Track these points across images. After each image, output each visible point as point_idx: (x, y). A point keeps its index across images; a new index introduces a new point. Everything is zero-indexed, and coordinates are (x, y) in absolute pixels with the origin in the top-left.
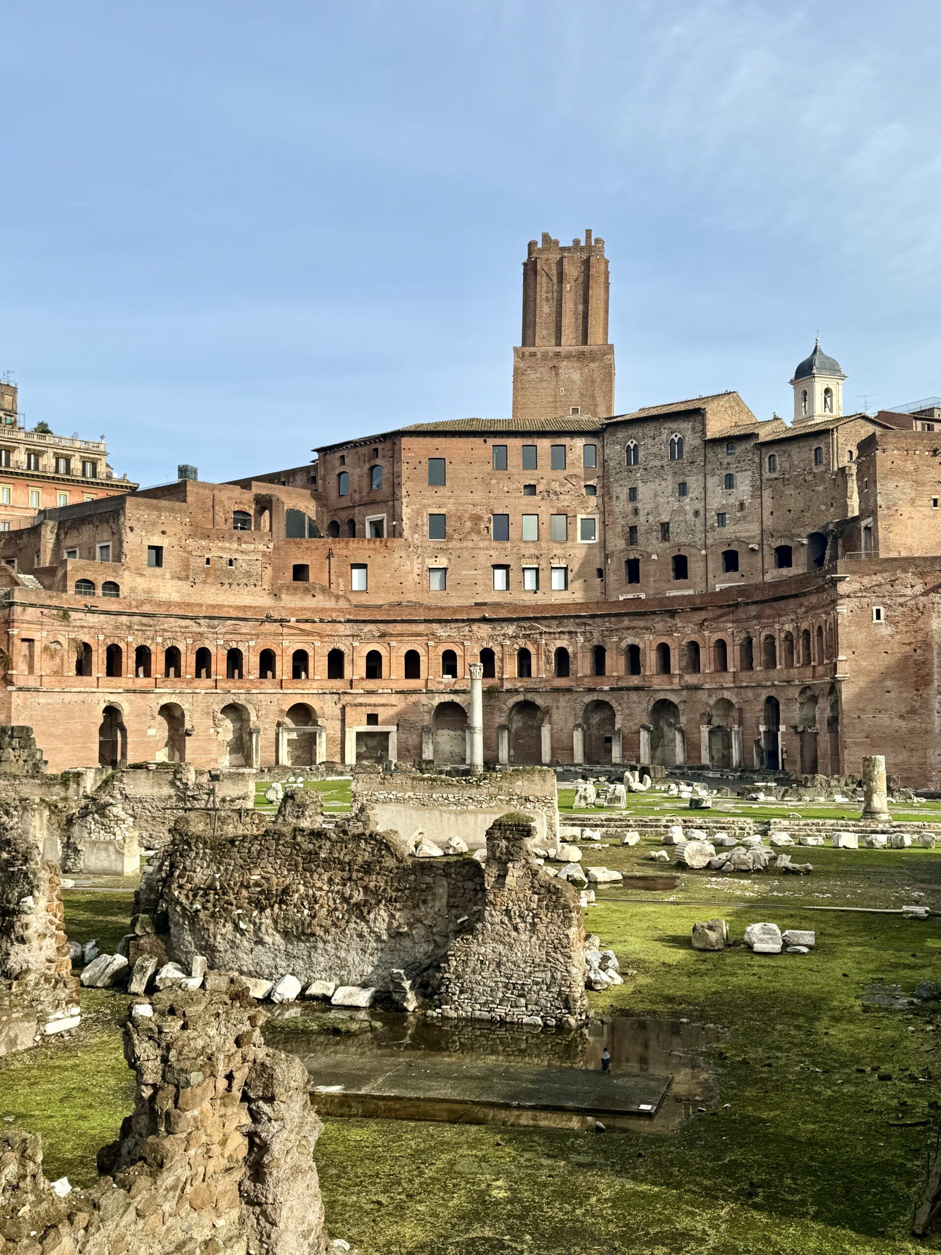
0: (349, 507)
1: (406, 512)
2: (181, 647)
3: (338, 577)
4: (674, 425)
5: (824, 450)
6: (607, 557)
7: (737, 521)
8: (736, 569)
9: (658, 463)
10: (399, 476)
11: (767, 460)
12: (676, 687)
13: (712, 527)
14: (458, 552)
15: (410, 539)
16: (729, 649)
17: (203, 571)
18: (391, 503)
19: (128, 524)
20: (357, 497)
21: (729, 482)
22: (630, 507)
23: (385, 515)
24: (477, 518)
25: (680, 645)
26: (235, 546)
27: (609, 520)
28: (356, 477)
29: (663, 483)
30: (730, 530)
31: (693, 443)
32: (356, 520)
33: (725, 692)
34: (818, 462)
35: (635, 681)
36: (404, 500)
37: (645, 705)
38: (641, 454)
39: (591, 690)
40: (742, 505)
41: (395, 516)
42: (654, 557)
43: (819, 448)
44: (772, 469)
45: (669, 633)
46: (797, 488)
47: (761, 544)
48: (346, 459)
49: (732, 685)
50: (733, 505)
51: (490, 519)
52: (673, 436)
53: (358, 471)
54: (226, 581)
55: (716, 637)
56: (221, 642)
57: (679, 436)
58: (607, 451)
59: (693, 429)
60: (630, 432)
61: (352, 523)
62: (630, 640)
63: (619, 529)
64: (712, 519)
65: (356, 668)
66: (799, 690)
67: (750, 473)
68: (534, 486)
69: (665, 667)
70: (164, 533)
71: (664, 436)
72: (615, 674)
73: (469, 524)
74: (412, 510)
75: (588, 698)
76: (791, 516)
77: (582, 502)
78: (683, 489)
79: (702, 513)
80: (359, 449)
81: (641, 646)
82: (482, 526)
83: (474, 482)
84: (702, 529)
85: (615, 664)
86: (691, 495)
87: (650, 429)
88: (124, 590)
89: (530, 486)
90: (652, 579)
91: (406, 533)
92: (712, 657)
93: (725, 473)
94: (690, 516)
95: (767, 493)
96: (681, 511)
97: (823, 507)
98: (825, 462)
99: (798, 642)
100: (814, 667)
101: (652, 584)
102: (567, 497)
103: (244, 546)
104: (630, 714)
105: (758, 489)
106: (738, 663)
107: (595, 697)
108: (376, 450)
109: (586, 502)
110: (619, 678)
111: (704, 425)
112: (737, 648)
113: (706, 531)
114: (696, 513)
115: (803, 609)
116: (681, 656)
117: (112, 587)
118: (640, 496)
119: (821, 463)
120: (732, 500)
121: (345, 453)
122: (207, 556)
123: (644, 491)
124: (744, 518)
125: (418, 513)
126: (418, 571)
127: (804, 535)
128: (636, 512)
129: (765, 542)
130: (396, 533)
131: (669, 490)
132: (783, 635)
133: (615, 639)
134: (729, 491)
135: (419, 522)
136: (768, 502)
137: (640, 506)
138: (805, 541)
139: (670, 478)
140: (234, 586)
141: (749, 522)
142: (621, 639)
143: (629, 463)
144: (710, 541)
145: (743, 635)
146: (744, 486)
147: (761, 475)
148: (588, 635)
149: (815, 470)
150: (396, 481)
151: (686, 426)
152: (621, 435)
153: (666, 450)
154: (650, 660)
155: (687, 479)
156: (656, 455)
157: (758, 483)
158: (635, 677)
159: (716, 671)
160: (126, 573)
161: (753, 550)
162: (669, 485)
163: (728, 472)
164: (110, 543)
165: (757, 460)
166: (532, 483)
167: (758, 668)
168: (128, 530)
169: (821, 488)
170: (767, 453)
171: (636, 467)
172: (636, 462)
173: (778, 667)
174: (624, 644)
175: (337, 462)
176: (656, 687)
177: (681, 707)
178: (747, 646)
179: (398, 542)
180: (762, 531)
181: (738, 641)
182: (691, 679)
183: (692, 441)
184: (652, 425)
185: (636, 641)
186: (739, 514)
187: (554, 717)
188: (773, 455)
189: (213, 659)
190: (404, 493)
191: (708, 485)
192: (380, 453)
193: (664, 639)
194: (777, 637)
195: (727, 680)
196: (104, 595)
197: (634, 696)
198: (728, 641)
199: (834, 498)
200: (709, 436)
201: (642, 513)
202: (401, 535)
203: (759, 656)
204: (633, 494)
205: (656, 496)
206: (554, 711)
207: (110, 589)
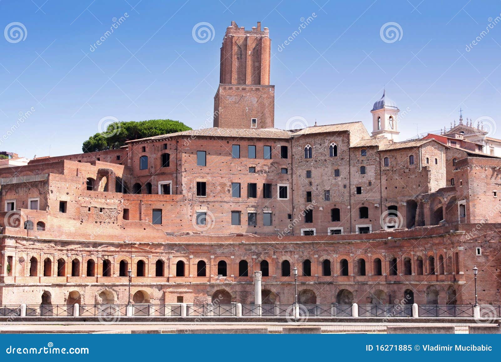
0: (148, 176)
1: (184, 180)
2: (80, 259)
3: (145, 216)
4: (332, 139)
5: (415, 157)
6: (293, 208)
7: (368, 192)
8: (367, 217)
9: (323, 158)
10: (181, 160)
11: (383, 160)
12: (352, 283)
13: (354, 194)
14: (213, 204)
15: (186, 195)
16: (383, 264)
17: (87, 215)
18: (175, 175)
19: (50, 188)
20: (153, 170)
21: (363, 170)
22: (307, 181)
23: (171, 182)
24: (223, 185)
25: (354, 260)
26: (103, 201)
27: (295, 187)
28: (153, 159)
29: (326, 169)
30: (364, 196)
31: (342, 148)
32: (152, 183)
33: (381, 286)
34: (411, 162)
35: (328, 279)
36: (183, 174)
37: (333, 292)
38: (313, 153)
39: (303, 284)
40: (370, 184)
41: (177, 183)
42: (321, 209)
43: (412, 156)
44: (386, 165)
45: (348, 254)
46: (400, 175)
47: (381, 204)
48: (147, 149)
49: (385, 283)
50: (365, 183)
51: (230, 185)
52: (331, 144)
53: (154, 156)
54: (98, 220)
55: (375, 257)
56: (100, 256)
57: (335, 144)
58: (294, 150)
59: (343, 140)
60: (307, 140)
61: (149, 185)
62: (325, 257)
63: (300, 192)
64: (354, 190)
65: (171, 270)
66: (426, 287)
67: (374, 166)
68: (255, 168)
69: (345, 272)
70: (68, 194)
71: (326, 144)
72: (316, 275)
73: (219, 188)
74: (188, 179)
75: (301, 289)
76: (397, 190)
77: (280, 177)
78: (337, 173)
79: (348, 186)
80: (155, 144)
81: (331, 260)
82: (226, 189)
83: (222, 164)
84: (348, 194)
85: (317, 269)
86: (341, 176)
87: (318, 140)
88: (47, 226)
89: (252, 167)
90: (320, 221)
91: (184, 192)
92: (373, 267)
93: (360, 165)
94: (341, 188)
95: (384, 178)
96: (336, 185)
97: (414, 187)
98: (415, 163)
99: (426, 262)
100: (437, 275)
101: (320, 224)
102: (272, 174)
103: (108, 201)
104: (325, 297)
105: (379, 174)
106: (388, 271)
107: (304, 287)
108: (166, 145)
109: (283, 177)
110: (318, 277)
111: (349, 140)
112: (388, 263)
113: (350, 196)
114: (345, 186)
115: (429, 245)
116: (354, 267)
117: (41, 225)
118: (313, 175)
119: (413, 163)
120: (364, 180)
121: (145, 145)
122: (89, 206)
123: (314, 172)
124: (371, 190)
125: (191, 181)
126: (191, 214)
127: (405, 200)
128: (311, 184)
129: (383, 203)
130: (178, 192)
131: (329, 173)
132: (416, 258)
133: (316, 256)
134: (363, 175)
135: (191, 186)
136: (384, 181)
137: (313, 180)
138: (405, 204)
139: (329, 166)
140: (102, 223)
141: (374, 192)
142: (319, 257)
143: (306, 157)
144: (352, 201)
145: (392, 256)
146: (371, 172)
147: (380, 168)
148: (301, 253)
149: (410, 167)
150: (179, 163)
151: (339, 139)
152: (302, 142)
153: (327, 152)
154: (336, 268)
155: (339, 168)
156: (321, 154)
157: (379, 171)
158: (328, 277)
159: (375, 275)
160: (49, 216)
161: (376, 207)
162: (329, 170)
163: (362, 165)
164: (38, 199)
165: (378, 159)
166: (254, 166)
167: (401, 275)
168: (50, 192)
169: (413, 176)
170: (383, 156)
171: (311, 159)
172: (310, 157)
173: (413, 274)
174: (321, 259)
175: (141, 150)
176: (340, 283)
177: (354, 294)
178: (394, 262)
179: (179, 197)
180: (381, 197)
181: (388, 259)
182: (360, 279)
183: (341, 147)
184: (319, 137)
185: (329, 258)
186: (368, 188)
187: (282, 298)
188: (387, 158)
189: (96, 265)
190: (183, 170)
191: (351, 171)
192: (168, 146)
193: (345, 257)
194: (412, 258)
195: (381, 279)
196: (38, 229)
197: (327, 287)
198: (382, 259)
199: (420, 182)
200: (352, 145)
201: (314, 184)
202: (181, 193)
203: (401, 268)
204: (309, 174)
205: (322, 176)
206: (281, 295)
207: (41, 226)
